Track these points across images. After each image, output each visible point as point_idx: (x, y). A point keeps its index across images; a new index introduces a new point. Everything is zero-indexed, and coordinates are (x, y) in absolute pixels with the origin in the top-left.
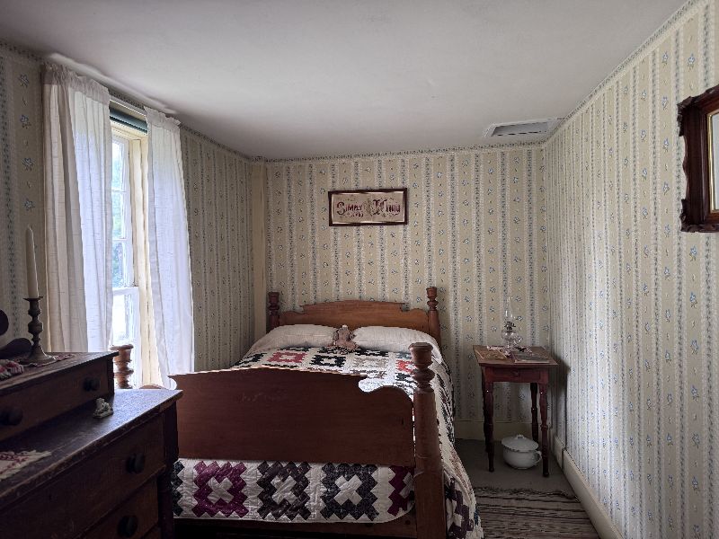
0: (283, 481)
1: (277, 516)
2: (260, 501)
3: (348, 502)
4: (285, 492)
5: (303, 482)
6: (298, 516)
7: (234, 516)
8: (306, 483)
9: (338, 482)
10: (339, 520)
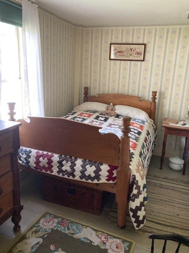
0: (67, 163)
1: (63, 175)
2: (57, 169)
3: (90, 175)
4: (67, 167)
5: (74, 165)
6: (71, 176)
7: (49, 172)
8: (75, 165)
9: (87, 167)
10: (86, 181)
